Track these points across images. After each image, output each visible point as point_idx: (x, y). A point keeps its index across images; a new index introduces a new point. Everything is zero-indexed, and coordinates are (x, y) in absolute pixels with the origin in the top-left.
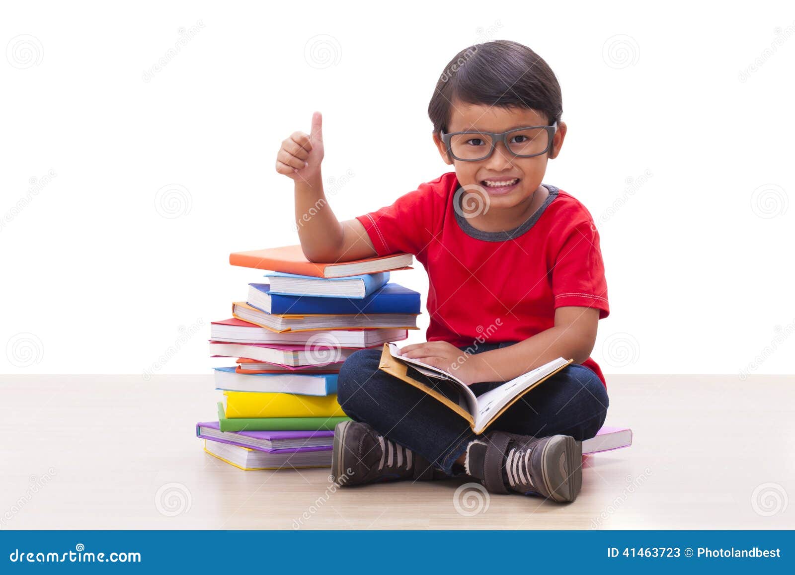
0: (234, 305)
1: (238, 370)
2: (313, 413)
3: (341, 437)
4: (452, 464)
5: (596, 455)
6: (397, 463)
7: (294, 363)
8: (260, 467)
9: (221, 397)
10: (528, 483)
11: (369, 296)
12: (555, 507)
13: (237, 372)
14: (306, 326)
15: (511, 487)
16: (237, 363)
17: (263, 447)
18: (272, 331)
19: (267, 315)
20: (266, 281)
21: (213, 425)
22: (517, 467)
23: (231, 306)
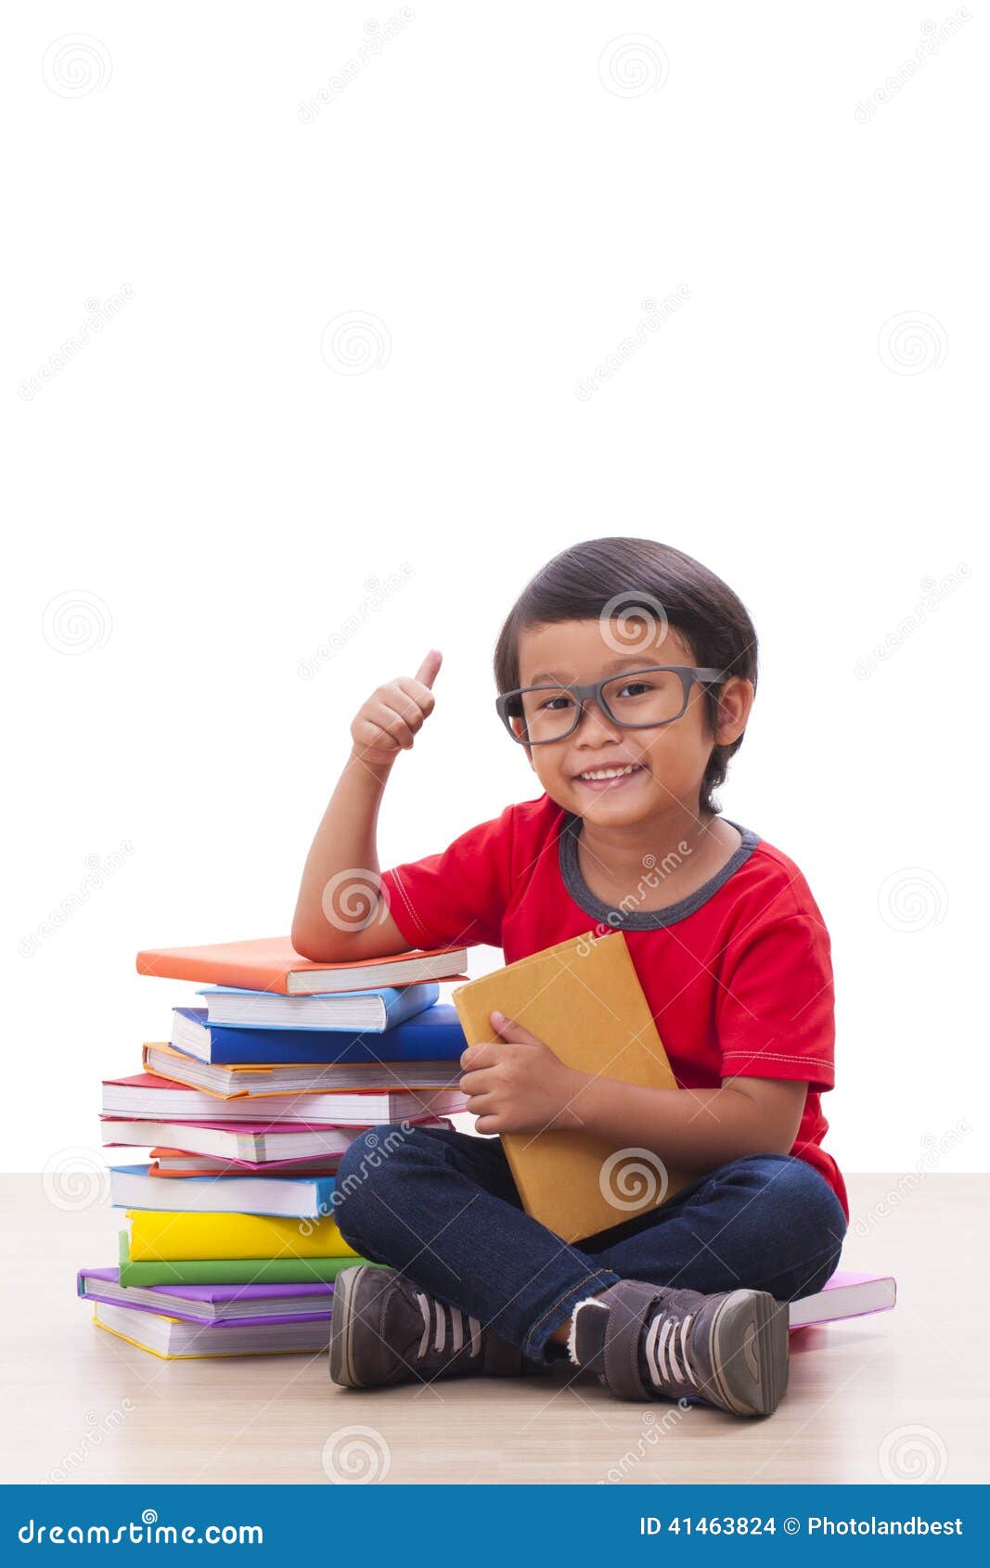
0: (145, 1049)
1: (153, 1171)
2: (294, 1252)
3: (347, 1297)
4: (545, 1340)
5: (831, 1326)
6: (452, 1345)
7: (257, 1156)
8: (195, 1353)
9: (122, 1221)
10: (687, 1380)
11: (395, 1026)
12: (736, 1426)
13: (152, 1175)
14: (276, 1086)
15: (656, 1387)
16: (152, 1157)
17: (200, 1316)
18: (211, 1096)
19: (204, 1067)
20: (201, 1003)
21: (110, 1275)
22: (667, 1350)
23: (141, 1049)
